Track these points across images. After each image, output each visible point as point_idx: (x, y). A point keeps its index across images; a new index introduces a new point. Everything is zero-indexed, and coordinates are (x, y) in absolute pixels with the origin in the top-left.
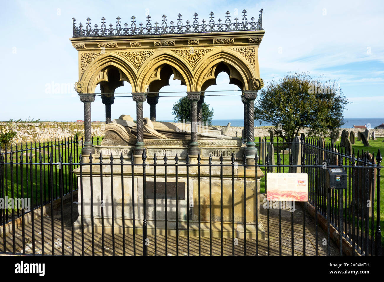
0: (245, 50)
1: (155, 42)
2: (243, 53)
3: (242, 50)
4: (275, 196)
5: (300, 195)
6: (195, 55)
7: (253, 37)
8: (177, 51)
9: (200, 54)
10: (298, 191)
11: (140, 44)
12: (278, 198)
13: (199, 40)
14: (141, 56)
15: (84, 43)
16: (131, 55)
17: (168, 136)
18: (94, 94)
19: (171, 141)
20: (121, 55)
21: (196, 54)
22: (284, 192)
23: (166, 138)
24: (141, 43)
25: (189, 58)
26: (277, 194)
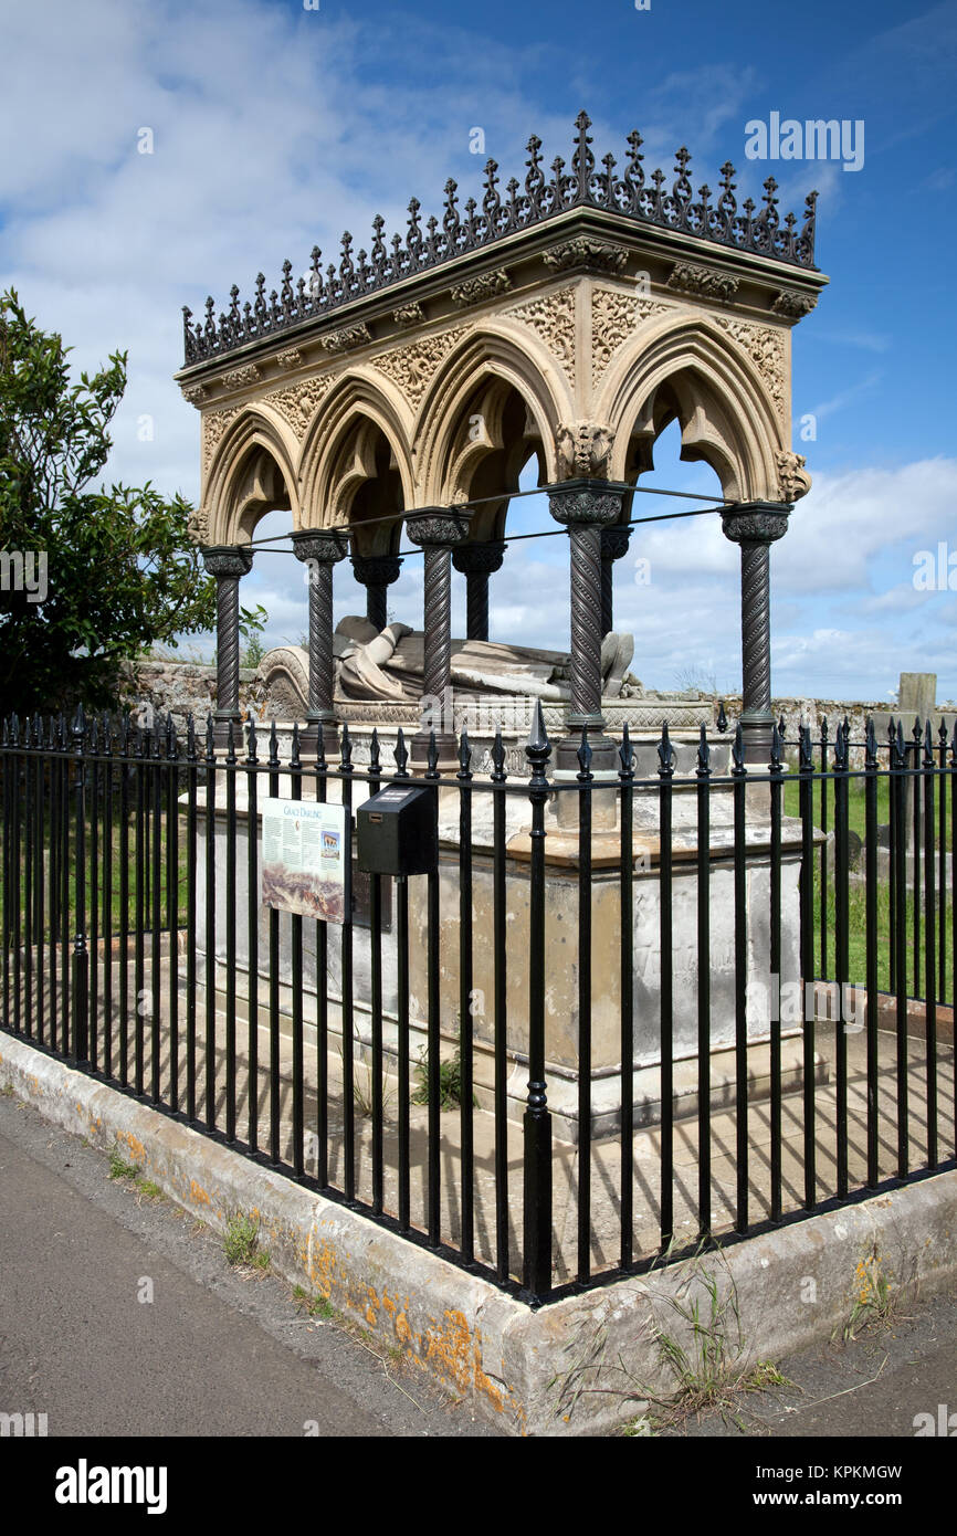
0: (546, 309)
1: (324, 339)
2: (544, 323)
3: (541, 311)
4: (278, 889)
5: (327, 896)
6: (422, 365)
7: (557, 249)
8: (381, 358)
9: (434, 359)
10: (323, 877)
11: (298, 355)
12: (283, 898)
13: (420, 304)
14: (310, 397)
15: (197, 386)
16: (291, 401)
17: (409, 689)
18: (240, 548)
19: (400, 708)
20: (273, 405)
21: (427, 357)
22: (294, 876)
23: (404, 695)
24: (301, 352)
25: (410, 381)
26: (282, 885)
